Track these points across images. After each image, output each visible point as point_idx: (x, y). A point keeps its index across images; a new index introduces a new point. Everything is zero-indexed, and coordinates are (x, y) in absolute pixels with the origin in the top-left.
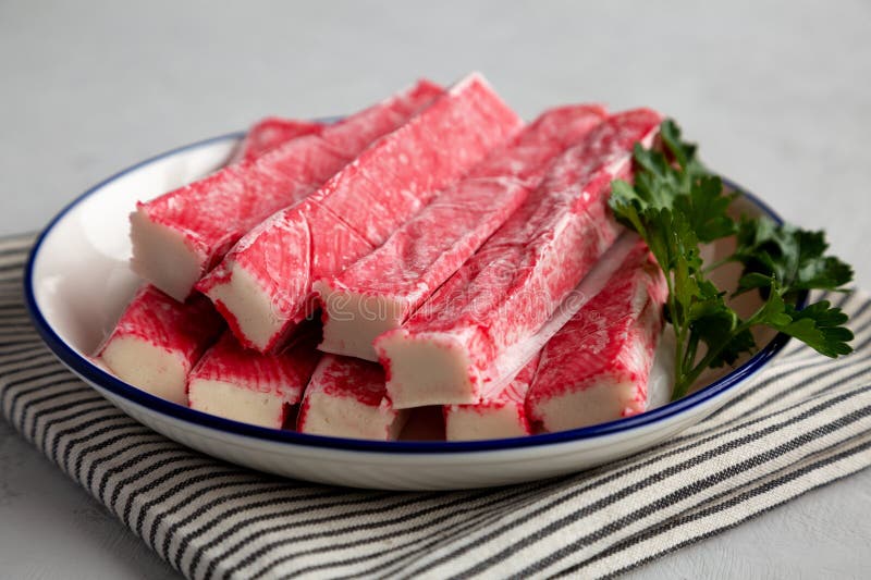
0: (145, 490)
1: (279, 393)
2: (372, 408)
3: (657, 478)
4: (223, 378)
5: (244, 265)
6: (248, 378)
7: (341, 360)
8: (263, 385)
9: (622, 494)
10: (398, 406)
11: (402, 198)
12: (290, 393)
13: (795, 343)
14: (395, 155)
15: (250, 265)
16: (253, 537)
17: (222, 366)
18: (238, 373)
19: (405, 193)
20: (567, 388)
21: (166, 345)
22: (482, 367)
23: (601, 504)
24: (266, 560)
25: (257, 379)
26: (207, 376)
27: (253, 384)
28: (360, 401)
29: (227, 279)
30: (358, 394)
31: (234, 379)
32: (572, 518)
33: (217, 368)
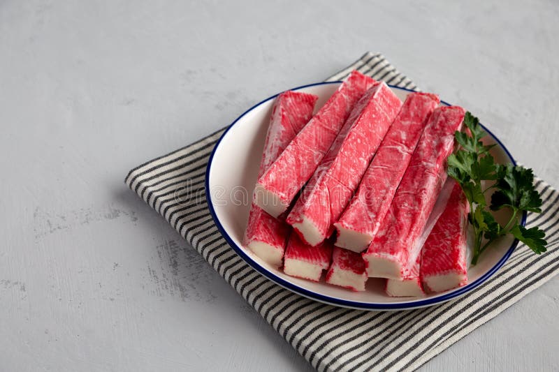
0: (273, 307)
1: (321, 265)
2: (359, 275)
3: (470, 305)
4: (298, 258)
5: (308, 217)
6: (308, 258)
7: (344, 250)
8: (314, 261)
9: (457, 314)
10: (369, 276)
11: (360, 161)
12: (325, 265)
13: (520, 243)
14: (355, 140)
15: (310, 217)
16: (321, 336)
17: (297, 253)
18: (304, 257)
19: (361, 159)
20: (437, 272)
21: (275, 244)
22: (404, 265)
23: (450, 319)
24: (328, 348)
25: (312, 259)
26: (292, 257)
27: (310, 261)
28: (355, 272)
29: (301, 221)
30: (353, 269)
31: (302, 259)
32: (440, 327)
33: (295, 254)
